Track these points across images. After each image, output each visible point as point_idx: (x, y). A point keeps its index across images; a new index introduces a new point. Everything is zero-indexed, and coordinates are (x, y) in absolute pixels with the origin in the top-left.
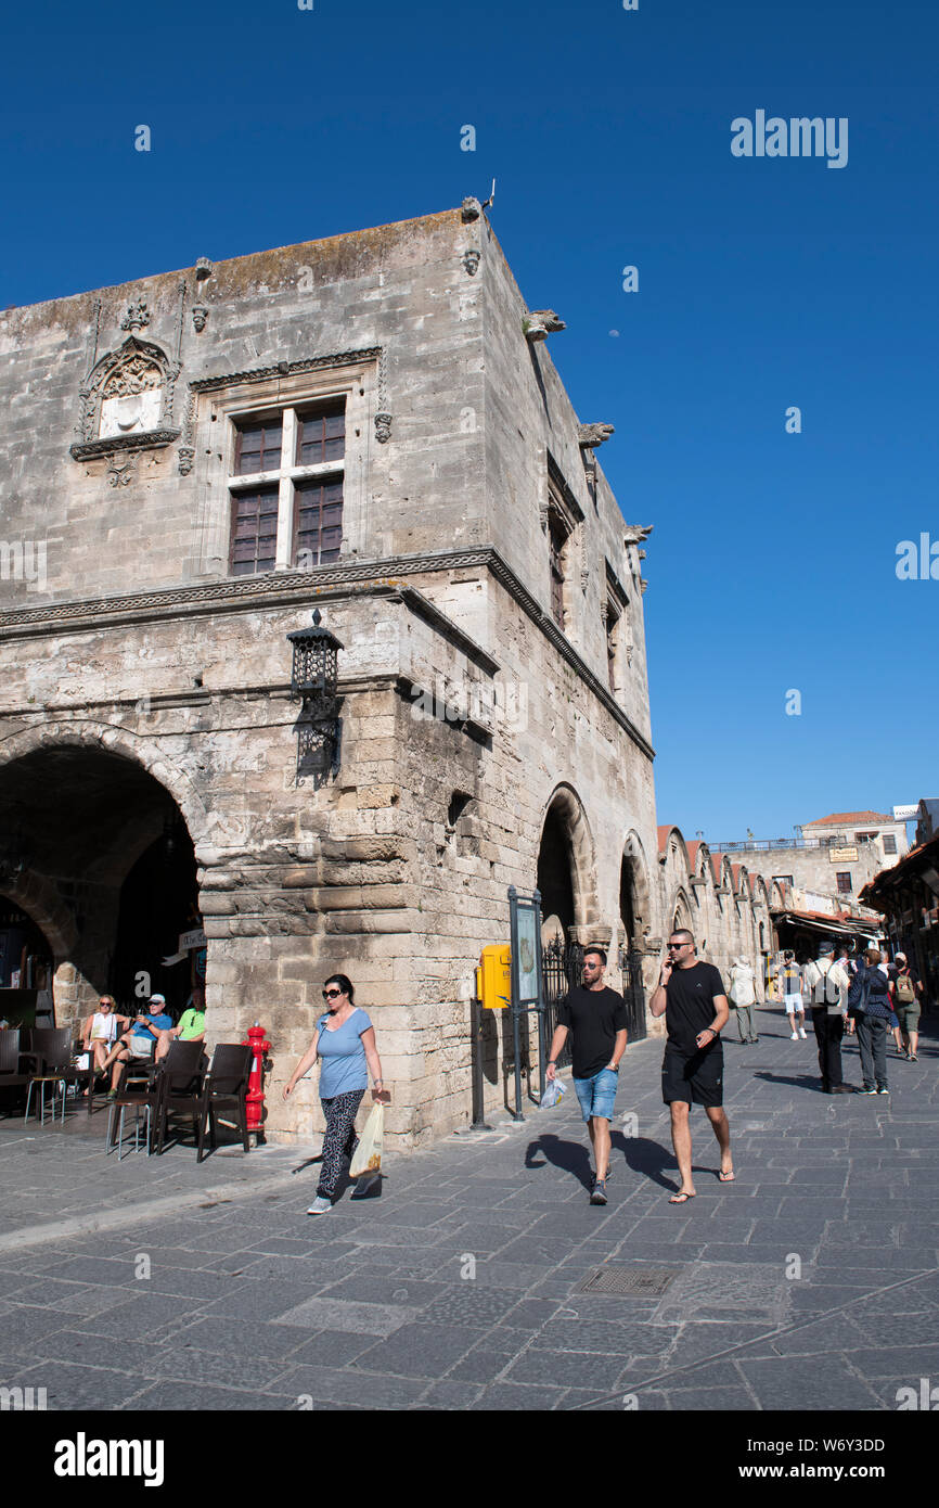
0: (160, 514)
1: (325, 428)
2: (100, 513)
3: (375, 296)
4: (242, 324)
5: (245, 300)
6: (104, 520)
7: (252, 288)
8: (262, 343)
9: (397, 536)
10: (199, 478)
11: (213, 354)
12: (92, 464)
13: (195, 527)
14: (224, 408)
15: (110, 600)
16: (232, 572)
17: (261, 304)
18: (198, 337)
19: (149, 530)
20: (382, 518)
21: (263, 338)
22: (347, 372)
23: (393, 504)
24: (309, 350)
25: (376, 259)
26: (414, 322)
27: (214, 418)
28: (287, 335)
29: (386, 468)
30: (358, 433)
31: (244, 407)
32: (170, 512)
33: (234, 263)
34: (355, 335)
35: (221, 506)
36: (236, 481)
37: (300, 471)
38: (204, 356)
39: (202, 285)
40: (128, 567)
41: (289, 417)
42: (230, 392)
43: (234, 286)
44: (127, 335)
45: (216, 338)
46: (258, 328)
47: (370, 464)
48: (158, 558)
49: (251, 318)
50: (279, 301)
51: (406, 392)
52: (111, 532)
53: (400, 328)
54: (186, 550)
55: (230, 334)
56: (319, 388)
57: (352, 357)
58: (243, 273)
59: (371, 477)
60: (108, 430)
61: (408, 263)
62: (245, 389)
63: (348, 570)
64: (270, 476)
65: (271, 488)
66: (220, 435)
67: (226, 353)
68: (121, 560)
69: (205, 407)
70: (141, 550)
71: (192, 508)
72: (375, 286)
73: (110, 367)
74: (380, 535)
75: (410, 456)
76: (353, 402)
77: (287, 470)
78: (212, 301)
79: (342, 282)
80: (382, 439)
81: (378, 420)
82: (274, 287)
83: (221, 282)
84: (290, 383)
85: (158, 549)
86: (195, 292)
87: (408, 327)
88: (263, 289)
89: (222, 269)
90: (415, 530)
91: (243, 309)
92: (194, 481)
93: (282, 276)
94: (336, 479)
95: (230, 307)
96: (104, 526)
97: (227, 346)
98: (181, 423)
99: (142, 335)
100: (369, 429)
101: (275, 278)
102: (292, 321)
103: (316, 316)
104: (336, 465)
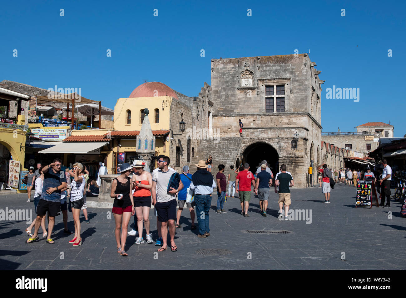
0: (254, 101)
1: (282, 88)
2: (244, 99)
3: (289, 68)
4: (266, 69)
5: (267, 65)
6: (244, 101)
7: (268, 63)
8: (270, 73)
9: (294, 109)
10: (261, 96)
11: (261, 74)
12: (242, 91)
13: (261, 104)
14: (264, 84)
15: (248, 115)
16: (266, 112)
17: (269, 66)
18: (259, 70)
19: (252, 103)
20: (291, 106)
21: (270, 72)
22: (285, 81)
23: (293, 104)
24: (278, 76)
25: (289, 61)
26: (296, 73)
27: (262, 85)
28: (274, 73)
29: (292, 98)
30: (287, 91)
31: (268, 84)
32: (256, 101)
33: (264, 57)
34: (286, 74)
35: (264, 100)
36: (267, 96)
37: (277, 96)
38: (260, 74)
39: (258, 61)
40: (250, 109)
41: (275, 87)
42: (265, 81)
43: (264, 61)
44: (245, 69)
45: (262, 71)
46: (269, 70)
47: (289, 97)
48: (255, 108)
49: (268, 68)
50: (273, 66)
51: (295, 86)
52: (246, 103)
53: (294, 74)
54: (259, 107)
55: (264, 71)
56: (280, 83)
57: (286, 79)
58: (266, 59)
59: (289, 99)
60: (243, 85)
61: (295, 62)
62: (267, 81)
63: (286, 114)
64: (272, 96)
65: (273, 98)
66: (263, 88)
67: (264, 74)
68: (248, 108)
69: (260, 84)
70: (251, 107)
71: (260, 101)
72: (289, 66)
73: (243, 73)
74: (291, 109)
75: (296, 96)
76: (286, 86)
77: (275, 96)
78: (261, 64)
79: (283, 64)
80: (291, 93)
81: (290, 90)
82: (272, 63)
83: (262, 61)
84: (275, 81)
85: (254, 107)
86: (257, 62)
87: (295, 74)
88: (270, 63)
89: (262, 58)
90: (297, 108)
91: (266, 66)
92: (260, 96)
93: (273, 61)
94: (284, 98)
95: (264, 66)
96: (245, 102)
97: (264, 73)
98: (256, 86)
99: (248, 68)
100: (289, 91)
101: (272, 61)
102: (275, 70)
103: (279, 70)
104: (283, 96)
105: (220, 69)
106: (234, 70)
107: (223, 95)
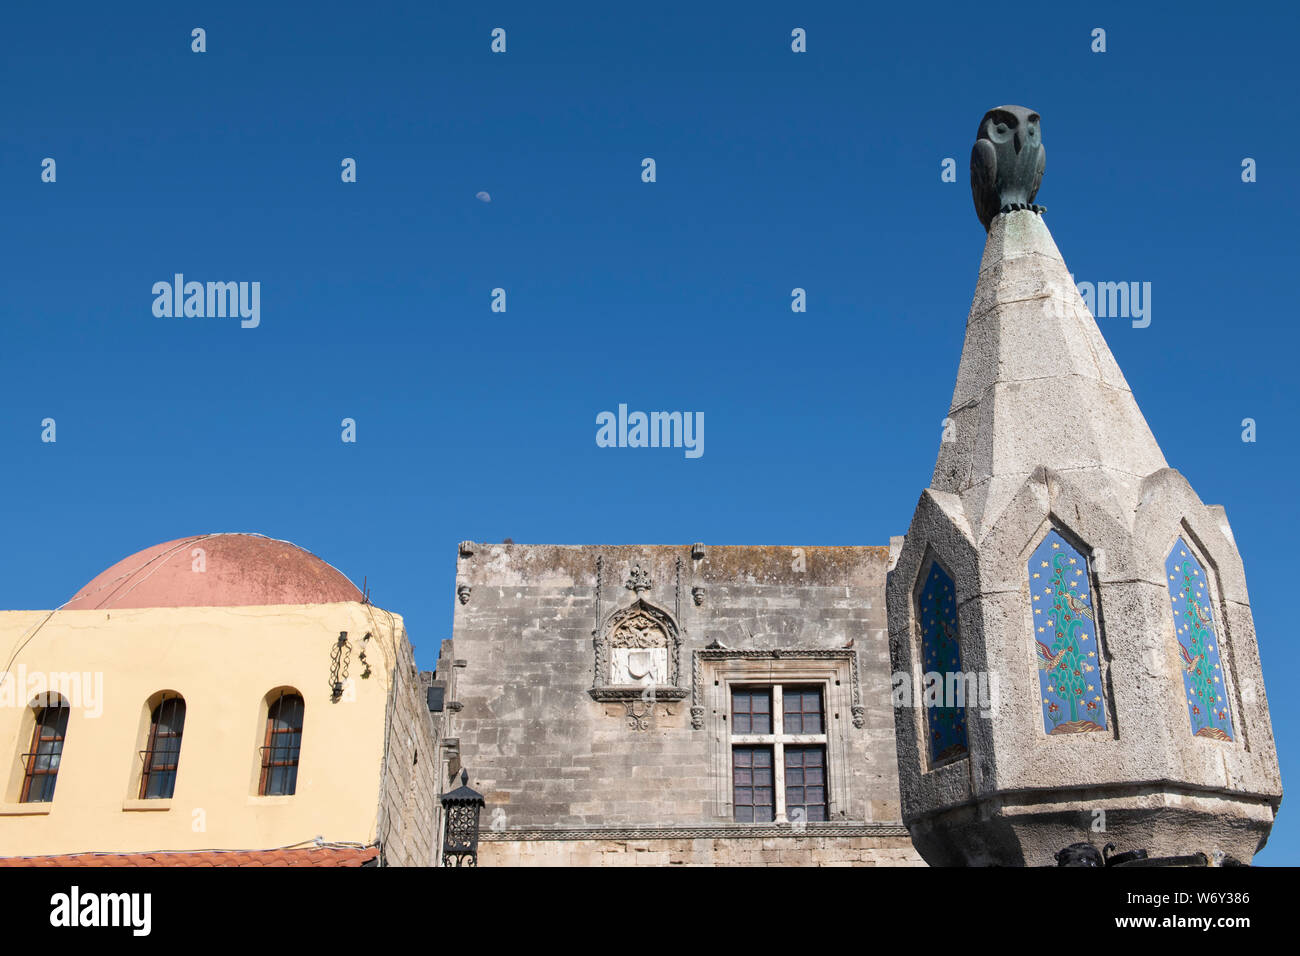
0: (679, 760)
1: (810, 702)
2: (623, 750)
3: (843, 605)
4: (736, 606)
5: (736, 585)
6: (627, 757)
7: (741, 576)
8: (754, 626)
9: (874, 805)
10: (709, 733)
11: (712, 627)
12: (610, 705)
13: (710, 775)
14: (725, 676)
15: (644, 830)
16: (738, 817)
17: (749, 592)
18: (698, 610)
19: (669, 772)
20: (863, 789)
21: (754, 623)
22: (826, 664)
23: (870, 778)
24: (794, 640)
25: (842, 574)
26: (876, 632)
27: (717, 683)
28: (774, 624)
29: (862, 750)
30: (837, 716)
31: (742, 678)
32: (687, 759)
33: (724, 550)
34: (829, 635)
35: (726, 758)
36: (738, 739)
37: (790, 739)
38: (704, 627)
39: (697, 564)
40: (653, 802)
41: (778, 691)
42: (729, 663)
43: (726, 571)
44: (633, 598)
45: (714, 614)
46: (749, 612)
47: (850, 744)
48: (682, 797)
49: (743, 603)
50: (765, 593)
51: (873, 690)
52: (634, 769)
53: (865, 636)
54: (704, 794)
55: (726, 613)
56: (804, 674)
57: (830, 655)
58: (731, 561)
59: (850, 754)
60: (620, 680)
61: (867, 583)
62: (742, 662)
63: (842, 828)
64: (767, 739)
65: (770, 748)
66: (720, 697)
67: (723, 629)
68: (647, 795)
69: (707, 674)
70: (663, 788)
71: (706, 758)
72: (843, 597)
73: (618, 618)
74: (861, 802)
75: (880, 743)
76: (831, 690)
77: (780, 738)
78: (707, 580)
79: (815, 588)
80: (857, 725)
81: (854, 711)
82: (760, 580)
83: (714, 565)
84: (780, 665)
85: (679, 790)
86: (691, 569)
87: (871, 636)
88: (751, 578)
89: (714, 554)
90: (888, 802)
91: (735, 593)
92: (706, 735)
93: (766, 572)
94: (822, 748)
95: (724, 589)
96: (627, 762)
97: (724, 623)
98: (686, 684)
99: (646, 596)
100: (846, 713)
101: (760, 572)
102: (777, 612)
103: (798, 612)
104: (821, 738)
105: (502, 594)
106: (575, 603)
107: (516, 724)
